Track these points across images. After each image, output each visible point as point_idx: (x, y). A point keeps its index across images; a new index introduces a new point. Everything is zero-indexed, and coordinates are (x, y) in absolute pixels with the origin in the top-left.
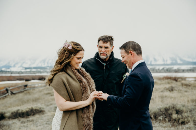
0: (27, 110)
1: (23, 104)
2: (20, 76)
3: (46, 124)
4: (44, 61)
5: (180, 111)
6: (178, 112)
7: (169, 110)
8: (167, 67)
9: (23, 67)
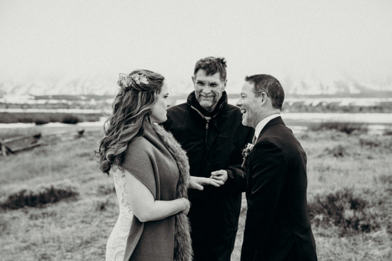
0: (42, 191)
1: (33, 177)
2: (26, 114)
3: (82, 222)
4: (75, 83)
5: (359, 202)
6: (356, 204)
7: (336, 200)
8: (329, 101)
9: (31, 95)
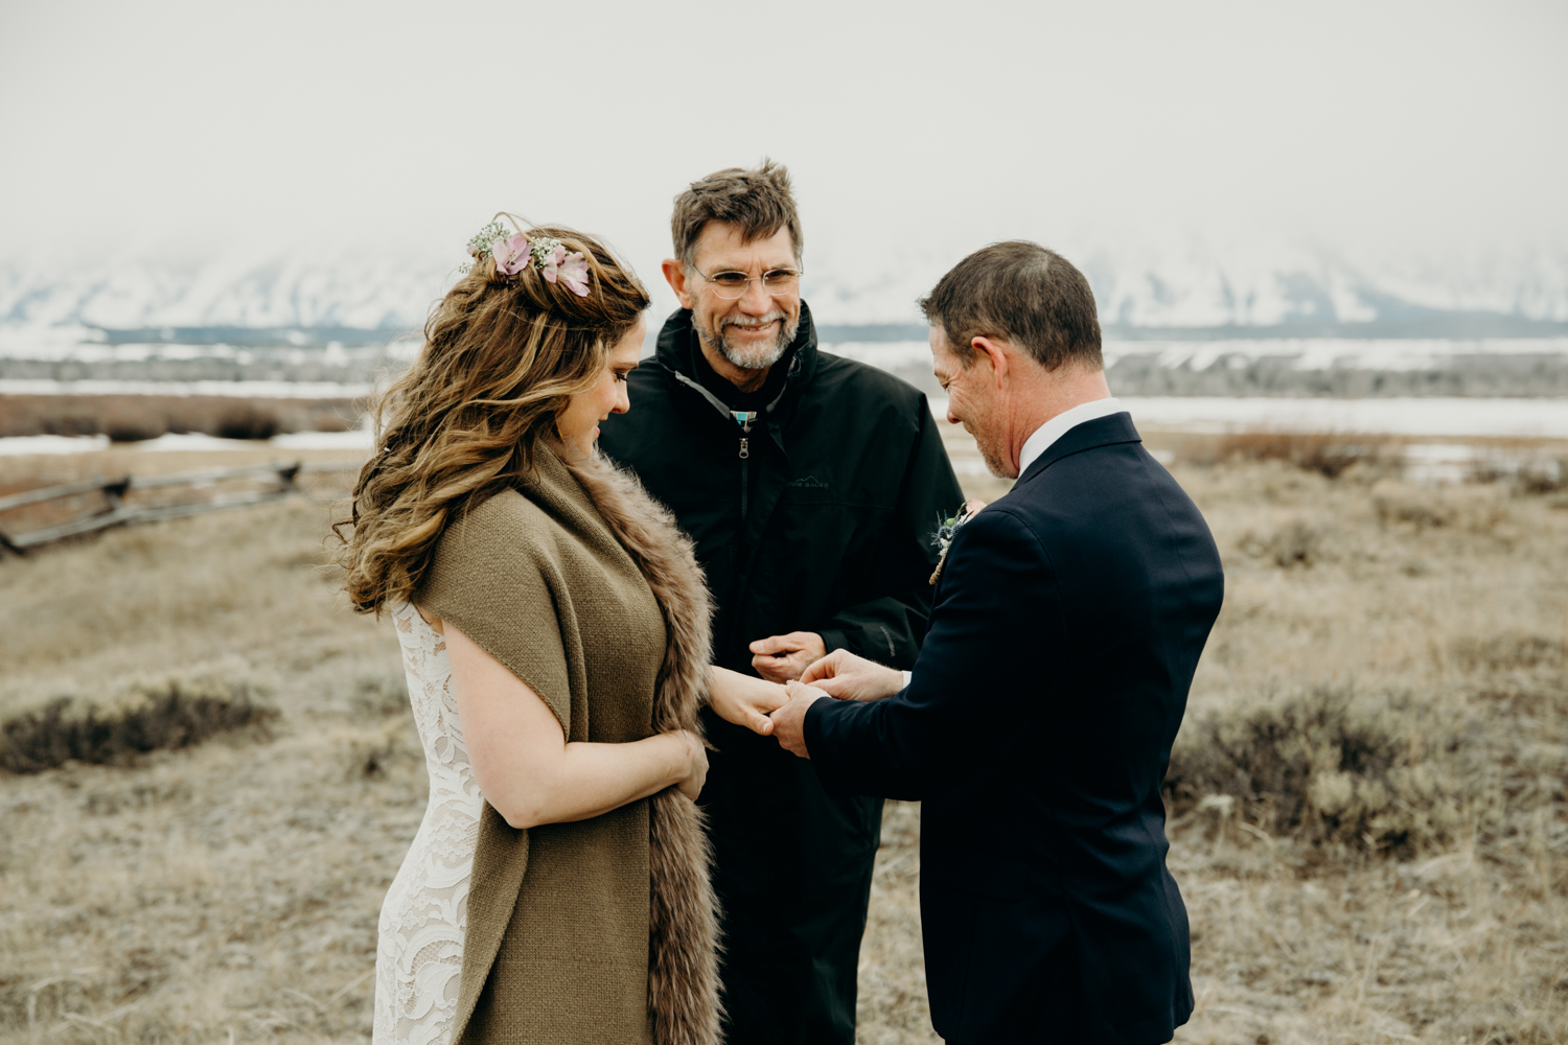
0: (136, 702)
1: (96, 648)
2: (70, 400)
3: (293, 823)
4: (264, 281)
5: (1371, 743)
6: (1356, 754)
7: (1283, 736)
8: (1255, 349)
9: (91, 326)
